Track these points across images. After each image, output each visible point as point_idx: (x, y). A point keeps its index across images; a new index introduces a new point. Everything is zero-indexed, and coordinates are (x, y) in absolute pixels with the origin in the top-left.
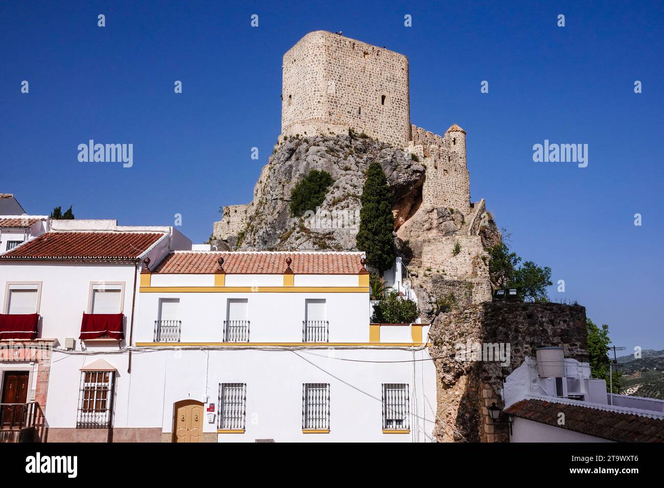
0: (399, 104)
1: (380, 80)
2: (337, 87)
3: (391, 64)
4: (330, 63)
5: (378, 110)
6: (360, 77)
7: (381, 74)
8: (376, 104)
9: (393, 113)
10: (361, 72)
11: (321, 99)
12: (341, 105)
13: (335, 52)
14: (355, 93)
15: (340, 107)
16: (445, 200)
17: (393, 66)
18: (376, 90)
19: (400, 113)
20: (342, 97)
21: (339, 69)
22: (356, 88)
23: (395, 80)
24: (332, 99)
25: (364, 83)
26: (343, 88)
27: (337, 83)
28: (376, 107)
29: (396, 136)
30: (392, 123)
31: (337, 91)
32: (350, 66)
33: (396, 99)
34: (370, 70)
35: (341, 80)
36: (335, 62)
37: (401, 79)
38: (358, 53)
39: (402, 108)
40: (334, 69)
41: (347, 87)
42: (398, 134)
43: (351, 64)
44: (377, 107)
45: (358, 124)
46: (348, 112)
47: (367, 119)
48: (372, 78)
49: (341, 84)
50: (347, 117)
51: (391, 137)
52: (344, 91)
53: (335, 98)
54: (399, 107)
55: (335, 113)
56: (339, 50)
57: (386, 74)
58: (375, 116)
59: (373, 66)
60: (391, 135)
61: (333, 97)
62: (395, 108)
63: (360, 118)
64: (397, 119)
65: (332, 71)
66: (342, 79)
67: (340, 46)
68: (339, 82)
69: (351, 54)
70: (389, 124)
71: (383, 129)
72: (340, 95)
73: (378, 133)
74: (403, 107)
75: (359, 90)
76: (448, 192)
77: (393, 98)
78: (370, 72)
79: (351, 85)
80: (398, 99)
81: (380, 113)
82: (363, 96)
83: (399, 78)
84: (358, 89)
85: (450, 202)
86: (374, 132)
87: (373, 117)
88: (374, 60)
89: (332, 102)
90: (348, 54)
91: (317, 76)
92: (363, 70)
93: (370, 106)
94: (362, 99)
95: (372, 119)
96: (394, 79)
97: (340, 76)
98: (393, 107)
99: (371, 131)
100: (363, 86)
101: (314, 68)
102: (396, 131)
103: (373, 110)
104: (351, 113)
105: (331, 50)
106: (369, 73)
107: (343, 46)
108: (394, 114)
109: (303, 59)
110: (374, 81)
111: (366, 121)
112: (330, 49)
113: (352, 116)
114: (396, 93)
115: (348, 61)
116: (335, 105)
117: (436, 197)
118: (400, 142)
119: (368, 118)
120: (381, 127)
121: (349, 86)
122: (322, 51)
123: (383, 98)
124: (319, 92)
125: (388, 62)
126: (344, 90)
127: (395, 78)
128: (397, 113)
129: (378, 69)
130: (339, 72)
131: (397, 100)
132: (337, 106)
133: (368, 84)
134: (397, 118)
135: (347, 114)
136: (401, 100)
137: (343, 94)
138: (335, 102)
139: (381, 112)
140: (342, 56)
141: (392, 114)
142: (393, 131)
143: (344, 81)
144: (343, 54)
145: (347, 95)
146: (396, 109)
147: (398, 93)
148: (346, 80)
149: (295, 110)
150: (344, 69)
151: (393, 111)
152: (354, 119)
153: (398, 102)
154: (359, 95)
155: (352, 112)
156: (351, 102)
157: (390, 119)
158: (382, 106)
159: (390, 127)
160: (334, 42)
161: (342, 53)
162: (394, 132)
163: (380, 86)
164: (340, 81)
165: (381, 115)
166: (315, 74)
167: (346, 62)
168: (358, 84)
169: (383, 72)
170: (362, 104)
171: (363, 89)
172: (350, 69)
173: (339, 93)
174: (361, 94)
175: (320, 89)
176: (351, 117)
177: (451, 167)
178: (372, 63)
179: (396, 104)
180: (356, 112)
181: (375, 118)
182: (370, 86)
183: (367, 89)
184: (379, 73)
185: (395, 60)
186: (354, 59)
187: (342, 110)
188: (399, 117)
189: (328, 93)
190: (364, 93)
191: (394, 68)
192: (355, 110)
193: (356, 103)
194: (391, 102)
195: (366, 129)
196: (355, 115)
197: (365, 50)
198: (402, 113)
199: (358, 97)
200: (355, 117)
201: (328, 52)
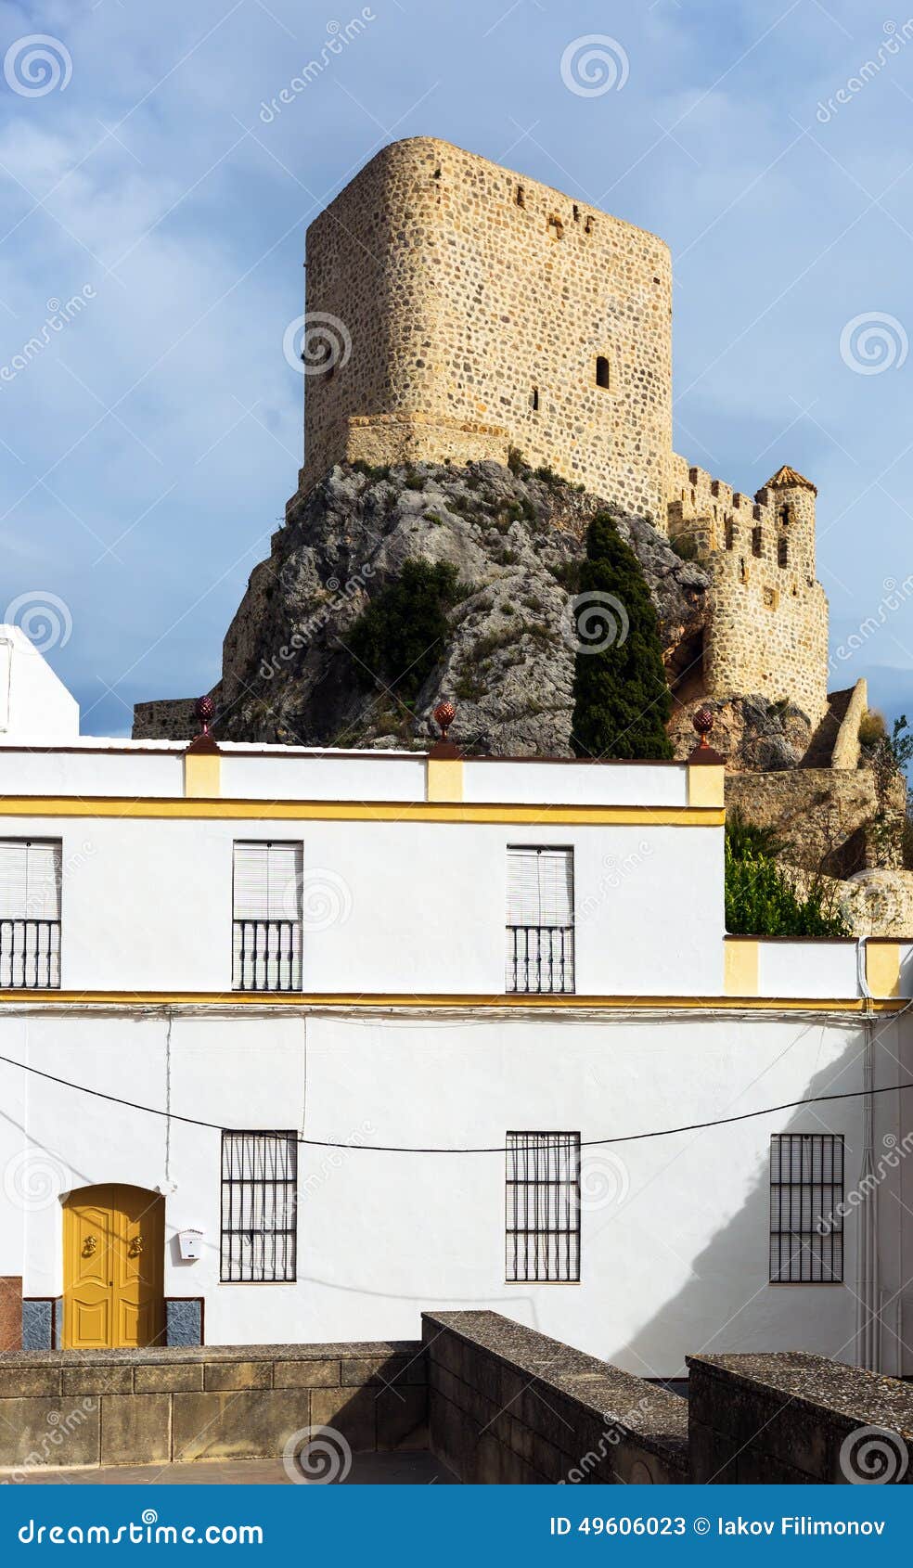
0: (645, 388)
1: (593, 310)
2: (473, 319)
3: (624, 264)
4: (453, 243)
5: (587, 400)
6: (538, 296)
7: (595, 290)
8: (581, 381)
9: (628, 413)
10: (540, 278)
11: (424, 354)
12: (484, 377)
13: (467, 210)
14: (522, 342)
15: (480, 383)
16: (765, 677)
17: (629, 270)
18: (582, 341)
19: (645, 416)
20: (485, 352)
21: (478, 264)
22: (524, 326)
23: (635, 314)
24: (458, 356)
25: (549, 313)
26: (490, 325)
27: (472, 309)
28: (580, 392)
29: (634, 485)
30: (623, 444)
31: (473, 334)
32: (508, 257)
33: (636, 371)
34: (563, 275)
35: (482, 298)
36: (467, 241)
37: (650, 311)
38: (531, 219)
39: (652, 400)
40: (462, 263)
41: (499, 321)
42: (639, 478)
43: (510, 251)
44: (585, 390)
45: (529, 440)
46: (503, 400)
47: (555, 425)
48: (570, 301)
49: (482, 311)
50: (500, 416)
51: (622, 484)
52: (491, 336)
53: (466, 354)
54: (644, 397)
55: (466, 399)
56: (477, 205)
57: (610, 293)
58: (577, 419)
59: (573, 263)
60: (622, 479)
61: (461, 348)
62: (632, 397)
63: (535, 422)
64: (639, 433)
65: (458, 269)
66: (488, 297)
67: (479, 192)
68: (477, 306)
69: (513, 219)
70: (617, 444)
71: (598, 459)
72: (481, 345)
73: (584, 469)
74: (657, 399)
75: (534, 336)
76: (774, 654)
77: (628, 367)
78: (565, 280)
79: (512, 319)
80: (643, 372)
81: (590, 410)
82: (543, 354)
83: (645, 306)
84: (530, 331)
85: (777, 681)
86: (575, 466)
87: (573, 421)
88: (577, 246)
89: (457, 365)
90: (502, 218)
91: (414, 283)
92: (545, 275)
93: (563, 387)
94: (541, 362)
95: (570, 426)
96: (630, 309)
97: (481, 287)
98: (628, 396)
99: (566, 462)
100: (544, 325)
101: (404, 258)
102: (634, 467)
103: (573, 399)
104: (509, 404)
105: (455, 203)
106: (562, 285)
107: (489, 193)
108: (631, 418)
109: (371, 228)
110: (575, 311)
111: (552, 432)
112: (452, 196)
113: (515, 414)
114: (635, 352)
115: (504, 241)
116: (465, 374)
117: (742, 666)
118: (645, 501)
119: (560, 423)
120: (594, 452)
121: (506, 320)
122: (428, 202)
123: (602, 365)
124: (419, 333)
125: (615, 256)
126: (491, 330)
127: (635, 307)
128: (638, 413)
129: (588, 275)
130: (476, 275)
131: (639, 375)
132: (470, 379)
133: (558, 318)
134: (638, 428)
135: (499, 405)
136: (650, 375)
137: (487, 344)
138: (467, 368)
139: (595, 408)
140: (487, 223)
141: (624, 416)
142: (627, 466)
143: (492, 302)
144: (489, 219)
145: (499, 346)
146: (635, 402)
147: (642, 354)
148: (497, 301)
149: (345, 392)
150: (491, 267)
151: (626, 407)
152: (519, 422)
153: (641, 380)
154: (534, 349)
155: (514, 402)
156: (510, 369)
157: (619, 431)
158: (598, 390)
159: (619, 454)
160: (463, 176)
161: (487, 214)
162: (630, 471)
163: (592, 329)
164: (480, 302)
165: (594, 416)
166: (408, 276)
167: (496, 243)
168: (532, 318)
169: (602, 285)
170: (543, 378)
171: (547, 331)
172: (509, 268)
173: (477, 339)
174: (539, 347)
175: (423, 325)
176: (511, 415)
177: (783, 582)
178: (569, 254)
179: (637, 387)
180: (524, 403)
181: (577, 424)
182: (564, 325)
183: (557, 332)
184: (591, 287)
185: (635, 250)
186: (521, 236)
187: (486, 394)
188: (642, 426)
189: (447, 336)
190: (545, 345)
191: (633, 275)
192: (522, 396)
193: (525, 375)
194: (623, 379)
195: (553, 455)
196: (523, 412)
197: (552, 211)
198: (650, 414)
199: (530, 357)
200: (523, 416)
201: (447, 206)
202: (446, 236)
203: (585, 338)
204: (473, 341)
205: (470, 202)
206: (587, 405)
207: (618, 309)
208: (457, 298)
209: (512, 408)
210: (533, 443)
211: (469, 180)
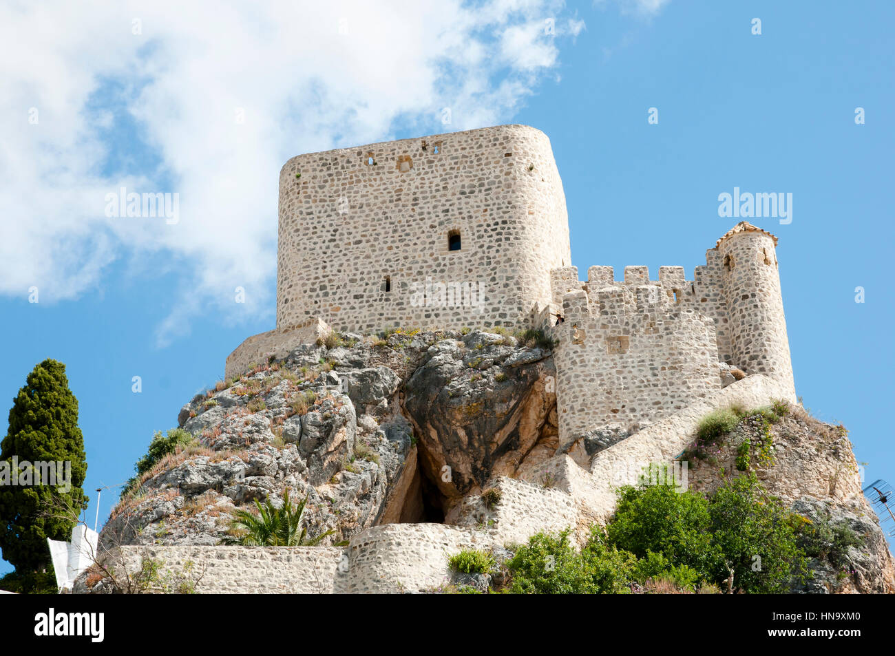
0: (500, 234)
1: (443, 201)
2: (329, 254)
3: (473, 158)
5: (439, 265)
6: (388, 214)
7: (445, 188)
8: (431, 255)
9: (482, 258)
10: (391, 202)
12: (338, 288)
13: (323, 187)
14: (374, 251)
15: (335, 293)
17: (479, 160)
18: (433, 227)
19: (500, 253)
20: (339, 271)
22: (376, 240)
23: (486, 187)
24: (314, 284)
25: (400, 222)
26: (344, 252)
27: (328, 248)
28: (431, 262)
31: (328, 264)
32: (360, 201)
33: (489, 225)
34: (413, 191)
35: (337, 237)
36: (323, 206)
37: (504, 178)
38: (382, 167)
39: (507, 239)
41: (352, 246)
42: (497, 301)
43: (362, 196)
44: (436, 259)
45: (382, 315)
46: (356, 297)
47: (406, 296)
48: (420, 205)
49: (337, 246)
50: (353, 308)
52: (345, 258)
53: (322, 279)
54: (501, 241)
55: (321, 309)
56: (333, 180)
57: (460, 183)
59: (423, 179)
61: (317, 278)
62: (486, 245)
63: (388, 300)
64: (495, 270)
65: (315, 228)
66: (342, 234)
67: (334, 172)
68: (332, 244)
69: (363, 175)
72: (336, 268)
75: (385, 242)
77: (480, 226)
78: (415, 194)
79: (364, 239)
80: (496, 224)
81: (442, 272)
82: (395, 250)
83: (498, 177)
84: (381, 241)
86: (429, 317)
88: (426, 165)
89: (314, 290)
90: (354, 179)
92: (395, 198)
93: (414, 266)
94: (392, 257)
96: (482, 185)
97: (335, 231)
98: (482, 246)
99: (418, 318)
100: (395, 231)
102: (490, 295)
103: (425, 270)
105: (314, 187)
106: (412, 197)
107: (344, 168)
108: (485, 261)
110: (425, 210)
111: (405, 301)
112: (310, 185)
113: (367, 302)
114: (489, 213)
115: (356, 192)
116: (321, 293)
118: (503, 315)
121: (359, 242)
122: (293, 197)
123: (455, 236)
125: (464, 156)
126: (344, 255)
127: (486, 182)
128: (493, 254)
130: (331, 225)
131: (492, 227)
132: (326, 294)
133: (408, 221)
134: (493, 265)
135: (352, 301)
136: (505, 222)
137: (341, 265)
138: (323, 288)
139: (447, 268)
140: (341, 188)
141: (478, 262)
143: (346, 236)
144: (343, 185)
145: (352, 262)
146: (489, 247)
147: (494, 211)
148: (350, 234)
151: (480, 255)
152: (372, 306)
153: (495, 229)
154: (385, 251)
155: (367, 294)
156: (362, 273)
158: (451, 254)
161: (341, 182)
163: (441, 215)
164: (335, 240)
165: (446, 274)
168: (383, 231)
169: (452, 181)
170: (395, 267)
171: (397, 234)
173: (333, 266)
174: (390, 248)
176: (364, 304)
179: (491, 236)
180: (376, 291)
182: (414, 224)
183: (407, 231)
184: (440, 188)
185: (484, 144)
186: (373, 183)
187: (340, 298)
188: (498, 262)
189: (304, 275)
190: (398, 244)
191: (483, 162)
192: (374, 287)
193: (376, 272)
194: (475, 237)
195: (404, 317)
196: (375, 297)
197: (401, 154)
198: (506, 250)
199: (381, 258)
200: (376, 300)
201: (306, 193)
202: (304, 211)
203: (436, 224)
204: (328, 269)
205: (326, 181)
206: (438, 269)
207: (467, 190)
208: (313, 246)
209: (365, 299)
210: (385, 316)
211: (325, 168)
